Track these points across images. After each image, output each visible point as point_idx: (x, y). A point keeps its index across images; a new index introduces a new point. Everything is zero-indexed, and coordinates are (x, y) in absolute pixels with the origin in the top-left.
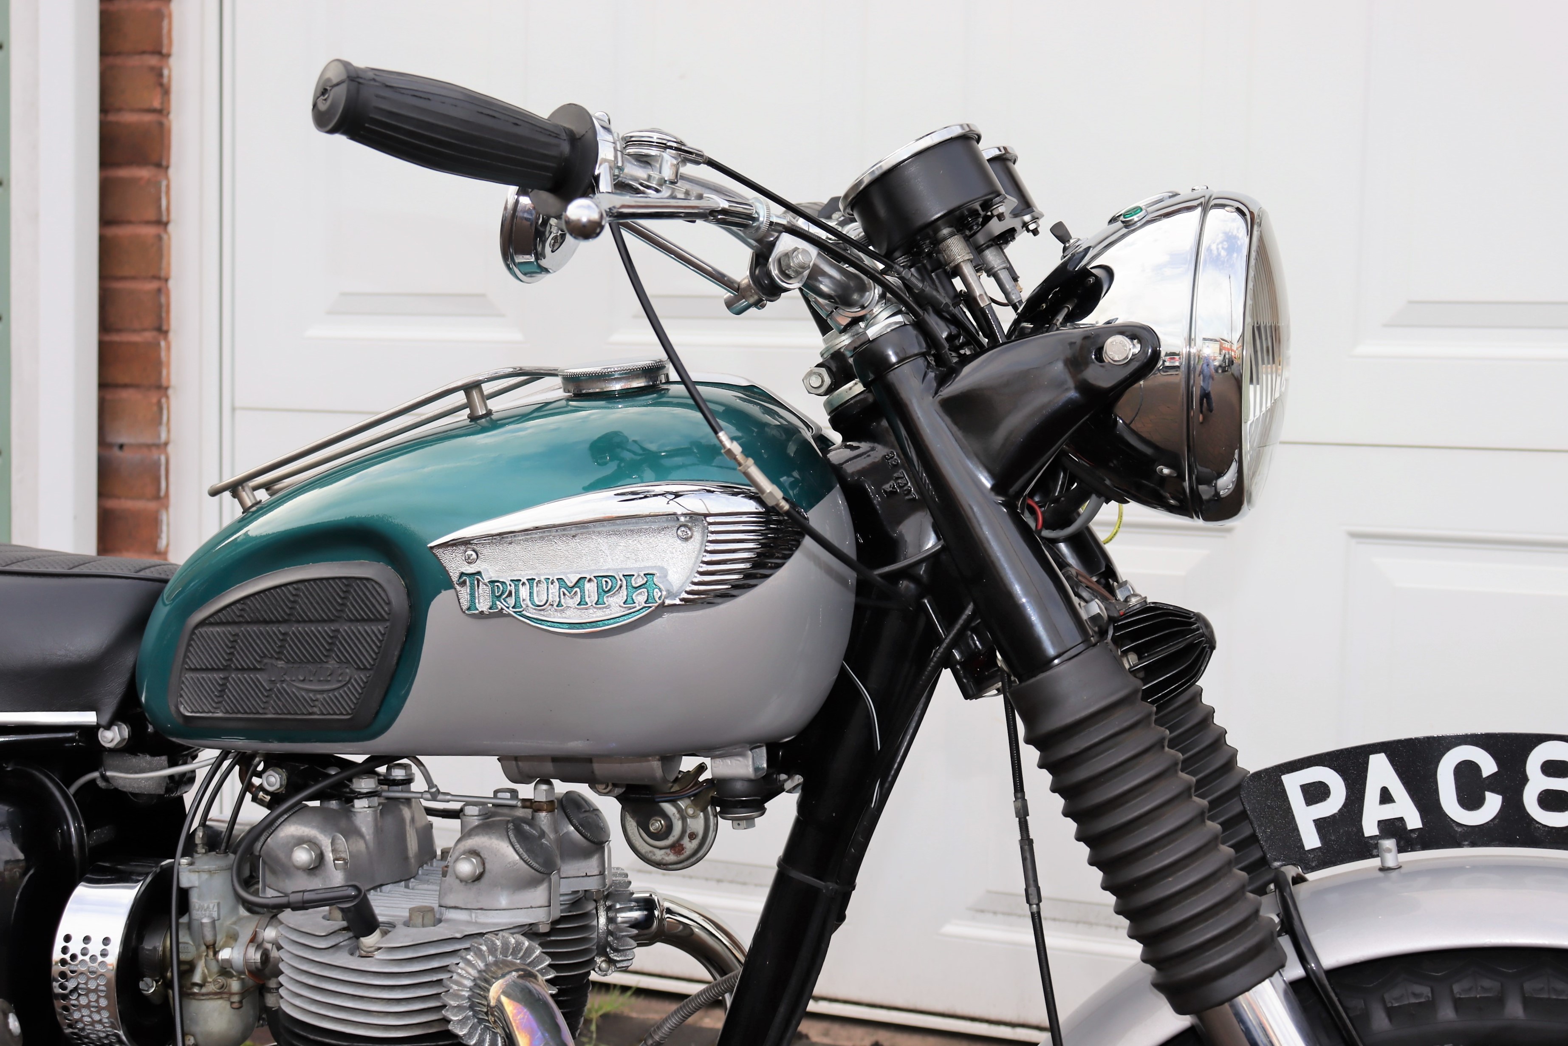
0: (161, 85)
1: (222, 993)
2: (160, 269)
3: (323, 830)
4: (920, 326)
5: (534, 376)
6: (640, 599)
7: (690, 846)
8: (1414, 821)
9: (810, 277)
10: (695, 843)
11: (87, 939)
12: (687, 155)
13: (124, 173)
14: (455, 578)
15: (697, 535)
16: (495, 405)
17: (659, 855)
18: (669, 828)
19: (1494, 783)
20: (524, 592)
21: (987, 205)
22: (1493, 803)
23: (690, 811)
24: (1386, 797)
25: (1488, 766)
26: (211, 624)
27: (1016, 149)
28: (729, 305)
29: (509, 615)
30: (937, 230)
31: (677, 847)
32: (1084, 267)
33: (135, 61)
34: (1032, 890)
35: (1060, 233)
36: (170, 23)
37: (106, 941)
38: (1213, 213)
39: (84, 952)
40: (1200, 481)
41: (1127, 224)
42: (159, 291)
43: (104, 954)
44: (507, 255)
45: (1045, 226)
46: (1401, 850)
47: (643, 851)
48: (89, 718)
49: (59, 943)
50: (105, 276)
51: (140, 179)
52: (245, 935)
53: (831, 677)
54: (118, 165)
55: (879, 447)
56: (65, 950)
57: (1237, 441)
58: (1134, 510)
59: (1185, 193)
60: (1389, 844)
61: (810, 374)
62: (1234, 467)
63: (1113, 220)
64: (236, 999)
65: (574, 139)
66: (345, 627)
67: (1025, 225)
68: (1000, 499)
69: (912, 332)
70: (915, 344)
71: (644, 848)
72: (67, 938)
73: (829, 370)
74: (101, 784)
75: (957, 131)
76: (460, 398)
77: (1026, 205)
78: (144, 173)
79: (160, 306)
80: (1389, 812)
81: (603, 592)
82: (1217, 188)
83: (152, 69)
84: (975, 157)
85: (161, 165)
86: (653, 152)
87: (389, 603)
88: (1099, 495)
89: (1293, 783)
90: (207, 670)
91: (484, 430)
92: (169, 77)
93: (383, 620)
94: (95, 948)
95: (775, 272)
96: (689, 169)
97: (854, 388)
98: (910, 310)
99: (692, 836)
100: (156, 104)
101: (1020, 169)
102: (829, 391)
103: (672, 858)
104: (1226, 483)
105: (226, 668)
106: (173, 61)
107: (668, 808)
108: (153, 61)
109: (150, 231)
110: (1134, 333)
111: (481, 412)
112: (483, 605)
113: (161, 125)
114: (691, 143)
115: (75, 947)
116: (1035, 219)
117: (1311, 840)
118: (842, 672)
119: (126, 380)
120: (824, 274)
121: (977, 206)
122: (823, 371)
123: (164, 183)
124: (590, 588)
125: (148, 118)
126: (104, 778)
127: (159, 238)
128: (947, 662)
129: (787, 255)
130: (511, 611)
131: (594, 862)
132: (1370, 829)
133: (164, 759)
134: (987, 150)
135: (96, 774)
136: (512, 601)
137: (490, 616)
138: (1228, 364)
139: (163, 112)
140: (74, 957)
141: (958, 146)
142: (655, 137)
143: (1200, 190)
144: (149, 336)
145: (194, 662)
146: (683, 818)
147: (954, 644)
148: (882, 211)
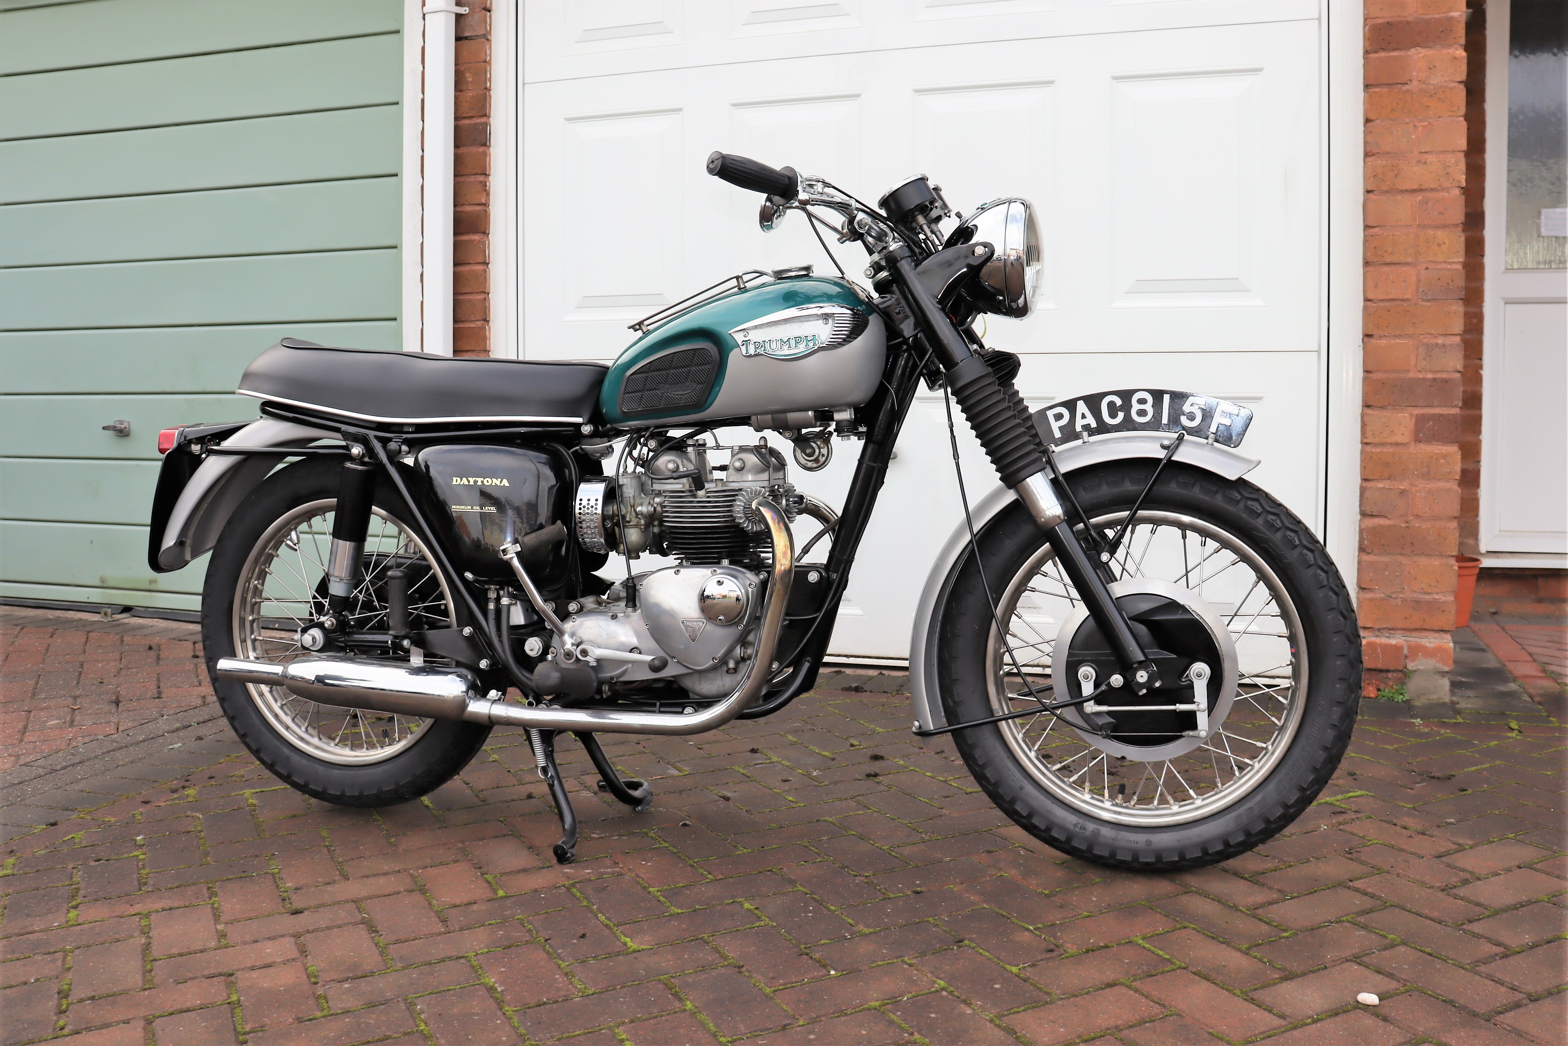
0: (486, 190)
1: (637, 526)
2: (485, 288)
3: (678, 457)
4: (909, 246)
5: (762, 274)
6: (811, 345)
7: (822, 459)
8: (1094, 425)
9: (869, 229)
10: (824, 458)
11: (589, 500)
12: (827, 185)
13: (465, 238)
14: (740, 344)
15: (830, 321)
16: (748, 285)
17: (810, 464)
18: (814, 451)
19: (1121, 408)
20: (767, 345)
21: (932, 203)
22: (1121, 415)
23: (822, 446)
24: (1083, 416)
25: (1118, 402)
26: (639, 373)
27: (941, 186)
28: (839, 240)
29: (762, 354)
30: (913, 213)
31: (816, 460)
32: (967, 226)
33: (472, 179)
34: (956, 454)
35: (959, 215)
36: (490, 158)
37: (597, 500)
38: (1012, 204)
39: (588, 504)
40: (1012, 302)
41: (982, 209)
42: (485, 299)
43: (596, 504)
44: (761, 222)
45: (953, 214)
46: (1090, 435)
47: (803, 463)
48: (579, 420)
49: (578, 502)
50: (457, 293)
51: (475, 240)
52: (647, 502)
53: (876, 383)
54: (463, 234)
55: (894, 296)
56: (580, 504)
57: (1023, 287)
58: (990, 316)
59: (1003, 198)
60: (1085, 434)
61: (867, 270)
62: (1023, 296)
63: (978, 209)
64: (642, 527)
65: (789, 178)
66: (693, 369)
67: (945, 214)
68: (940, 306)
69: (906, 249)
70: (907, 253)
71: (803, 462)
72: (581, 500)
73: (874, 269)
74: (580, 451)
75: (920, 176)
76: (734, 282)
77: (945, 206)
78: (476, 237)
79: (486, 307)
80: (1085, 422)
81: (797, 343)
82: (1015, 196)
83: (481, 182)
84: (927, 187)
85: (486, 233)
86: (814, 183)
87: (711, 357)
88: (976, 310)
89: (1050, 414)
90: (635, 392)
91: (743, 293)
92: (489, 186)
93: (709, 363)
94: (592, 503)
95: (857, 227)
96: (827, 190)
97: (884, 274)
98: (906, 241)
99: (823, 455)
100: (483, 201)
101: (942, 193)
102: (873, 277)
103: (815, 465)
104: (1021, 301)
105: (642, 391)
106: (491, 178)
107: (813, 445)
108: (481, 178)
109: (480, 267)
110: (985, 245)
111: (742, 286)
112: (752, 351)
113: (486, 211)
114: (827, 181)
115: (584, 503)
116: (949, 211)
117: (1057, 434)
118: (881, 382)
119: (467, 348)
120: (873, 228)
121: (927, 203)
122: (871, 269)
123: (487, 242)
124: (793, 342)
125: (478, 208)
126: (581, 448)
127: (485, 271)
128: (921, 374)
129: (861, 220)
130: (762, 352)
131: (781, 473)
132: (1078, 428)
133: (606, 439)
134: (931, 184)
135: (578, 447)
136: (763, 349)
137: (755, 355)
138: (1019, 258)
139: (486, 205)
140: (584, 507)
141: (920, 182)
142: (814, 178)
143: (1009, 196)
144: (479, 323)
145: (629, 389)
146: (819, 448)
147: (924, 367)
148: (893, 206)
